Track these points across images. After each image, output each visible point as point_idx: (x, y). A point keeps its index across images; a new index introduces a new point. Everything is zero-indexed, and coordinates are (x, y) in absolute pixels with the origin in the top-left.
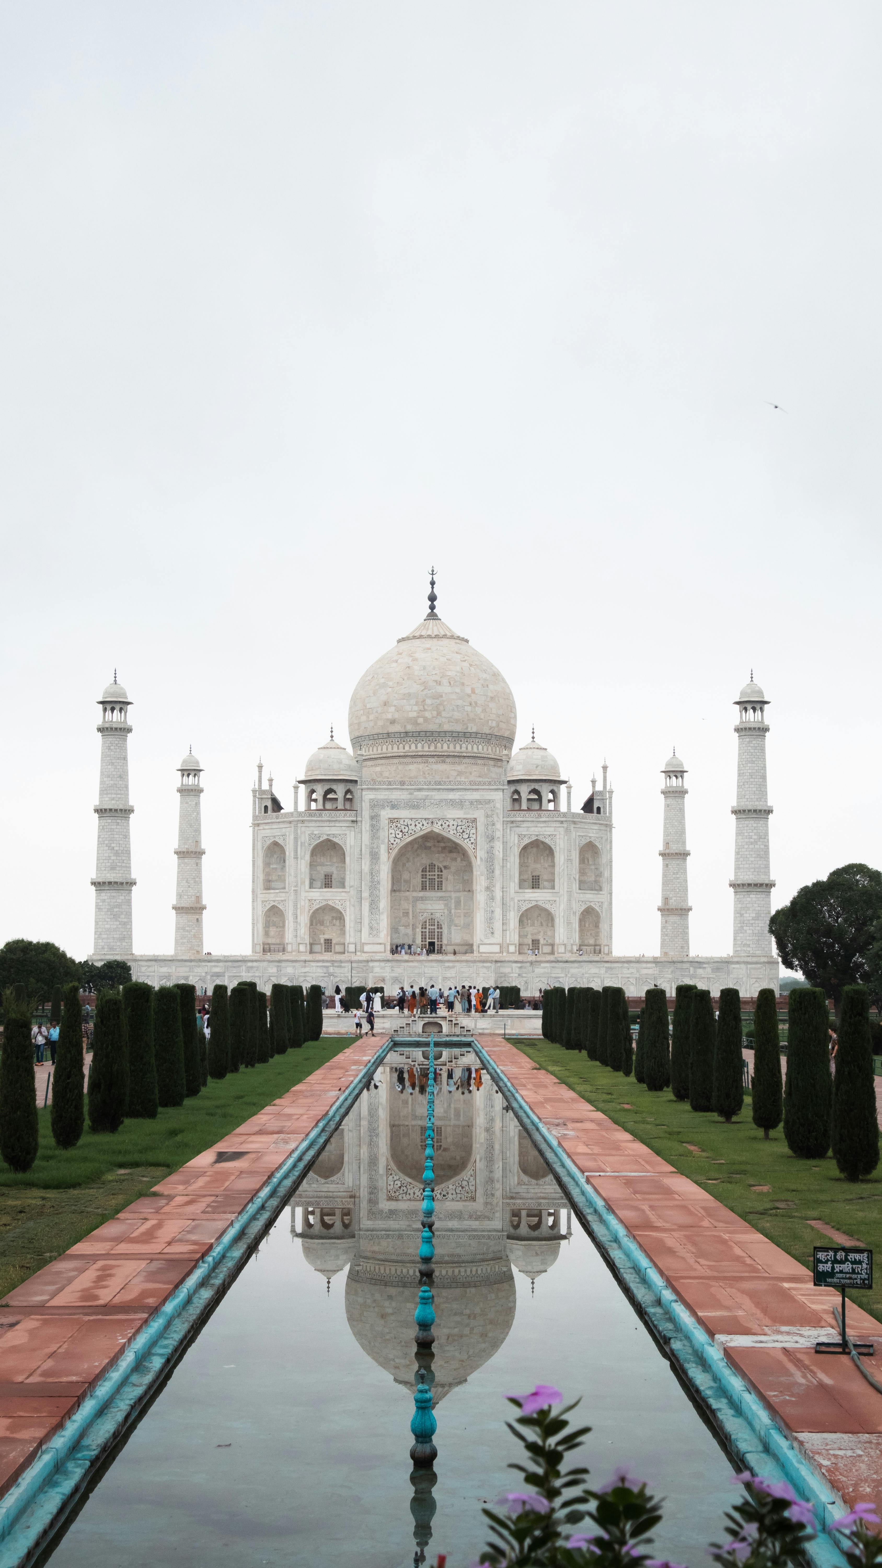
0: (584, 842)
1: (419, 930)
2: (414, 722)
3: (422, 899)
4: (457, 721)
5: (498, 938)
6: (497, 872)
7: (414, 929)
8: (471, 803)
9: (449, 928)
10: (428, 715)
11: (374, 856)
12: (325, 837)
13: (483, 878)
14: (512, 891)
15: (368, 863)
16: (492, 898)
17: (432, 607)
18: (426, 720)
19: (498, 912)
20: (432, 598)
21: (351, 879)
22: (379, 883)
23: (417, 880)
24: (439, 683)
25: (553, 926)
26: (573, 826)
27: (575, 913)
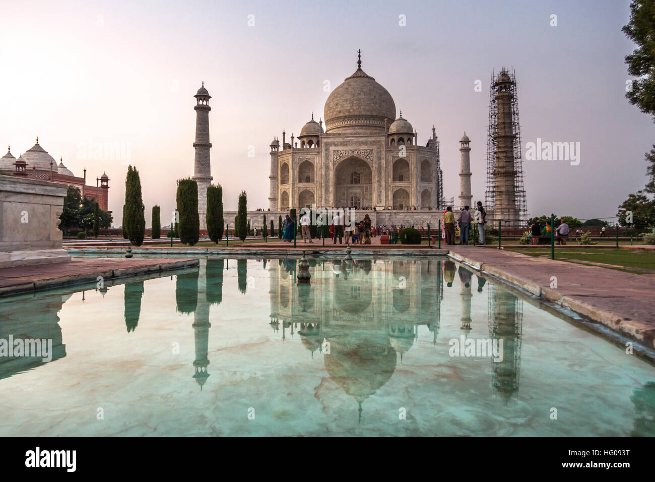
0: (423, 160)
1: (349, 202)
2: (349, 111)
3: (351, 188)
4: (368, 110)
5: (383, 204)
6: (383, 174)
7: (347, 201)
8: (371, 142)
9: (363, 199)
10: (355, 108)
11: (327, 168)
12: (305, 159)
13: (376, 176)
14: (390, 182)
15: (324, 170)
16: (380, 186)
17: (359, 66)
18: (353, 110)
19: (383, 192)
20: (359, 62)
21: (317, 178)
22: (329, 179)
23: (349, 179)
24: (359, 94)
25: (409, 198)
26: (418, 152)
27: (419, 192)
